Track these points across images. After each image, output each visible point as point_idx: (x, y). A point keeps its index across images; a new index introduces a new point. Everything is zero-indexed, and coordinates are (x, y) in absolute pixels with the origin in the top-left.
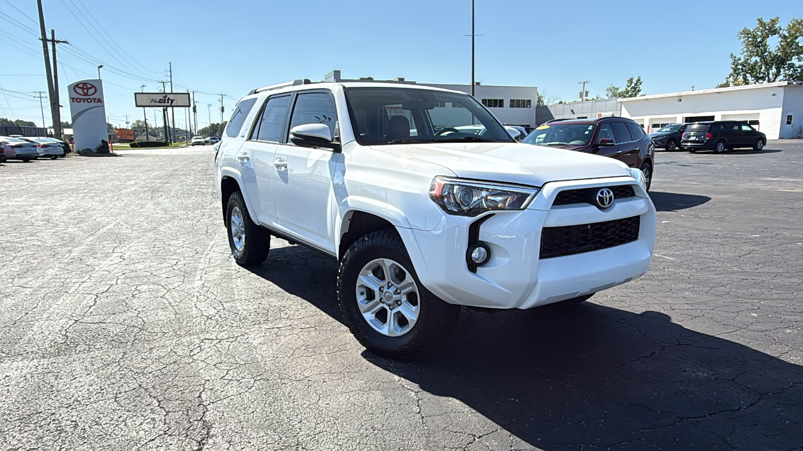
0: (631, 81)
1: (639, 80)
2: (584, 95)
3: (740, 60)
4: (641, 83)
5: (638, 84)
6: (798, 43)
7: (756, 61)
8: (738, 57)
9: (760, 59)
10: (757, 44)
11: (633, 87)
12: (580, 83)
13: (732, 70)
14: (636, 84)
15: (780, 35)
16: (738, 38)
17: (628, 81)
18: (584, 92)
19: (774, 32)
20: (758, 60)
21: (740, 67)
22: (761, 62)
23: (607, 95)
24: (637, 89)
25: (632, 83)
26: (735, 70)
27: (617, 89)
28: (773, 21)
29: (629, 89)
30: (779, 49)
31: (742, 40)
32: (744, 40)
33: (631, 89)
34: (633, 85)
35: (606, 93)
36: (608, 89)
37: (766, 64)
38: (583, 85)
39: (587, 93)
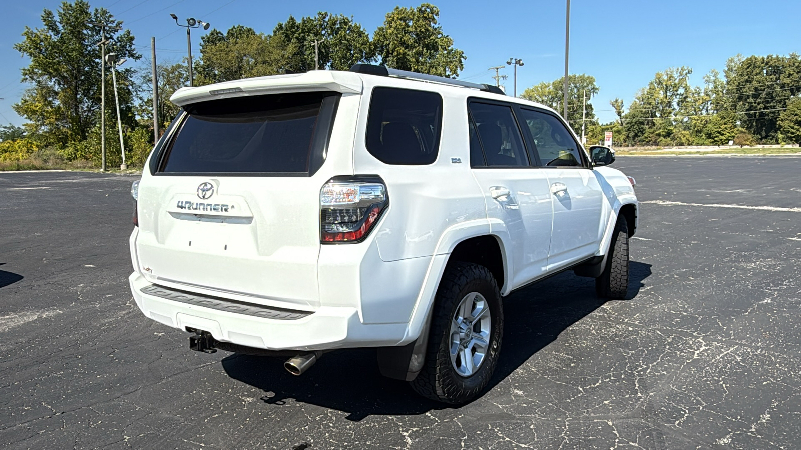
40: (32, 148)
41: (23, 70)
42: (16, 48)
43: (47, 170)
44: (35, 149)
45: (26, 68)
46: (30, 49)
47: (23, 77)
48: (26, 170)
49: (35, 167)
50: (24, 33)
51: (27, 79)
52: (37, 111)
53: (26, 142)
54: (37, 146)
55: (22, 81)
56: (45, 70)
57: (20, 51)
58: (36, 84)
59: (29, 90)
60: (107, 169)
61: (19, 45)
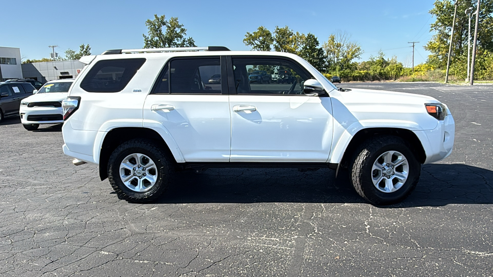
0: (83, 47)
1: (88, 47)
2: (55, 56)
3: (148, 38)
4: (90, 49)
5: (88, 49)
6: (176, 31)
7: (157, 40)
8: (147, 36)
9: (159, 39)
10: (156, 30)
11: (85, 51)
12: (50, 47)
13: (145, 44)
14: (86, 49)
15: (167, 26)
16: (146, 25)
17: (80, 47)
18: (55, 54)
19: (164, 24)
20: (158, 39)
21: (149, 42)
22: (160, 40)
23: (67, 56)
24: (88, 53)
25: (83, 48)
26: (147, 44)
27: (74, 52)
28: (162, 17)
29: (82, 52)
30: (167, 34)
31: (148, 27)
32: (149, 26)
33: (84, 52)
34: (85, 50)
35: (66, 55)
36: (66, 52)
37: (163, 42)
38: (52, 49)
39: (57, 54)
40: (431, 69)
41: (431, 25)
42: (430, 12)
43: (429, 81)
44: (432, 69)
45: (433, 24)
46: (437, 11)
47: (431, 29)
48: (417, 81)
49: (422, 80)
50: (434, 3)
51: (433, 30)
52: (436, 47)
53: (428, 65)
54: (433, 68)
55: (430, 31)
56: (443, 23)
57: (432, 13)
58: (438, 32)
59: (434, 36)
60: (448, 82)
61: (432, 10)
